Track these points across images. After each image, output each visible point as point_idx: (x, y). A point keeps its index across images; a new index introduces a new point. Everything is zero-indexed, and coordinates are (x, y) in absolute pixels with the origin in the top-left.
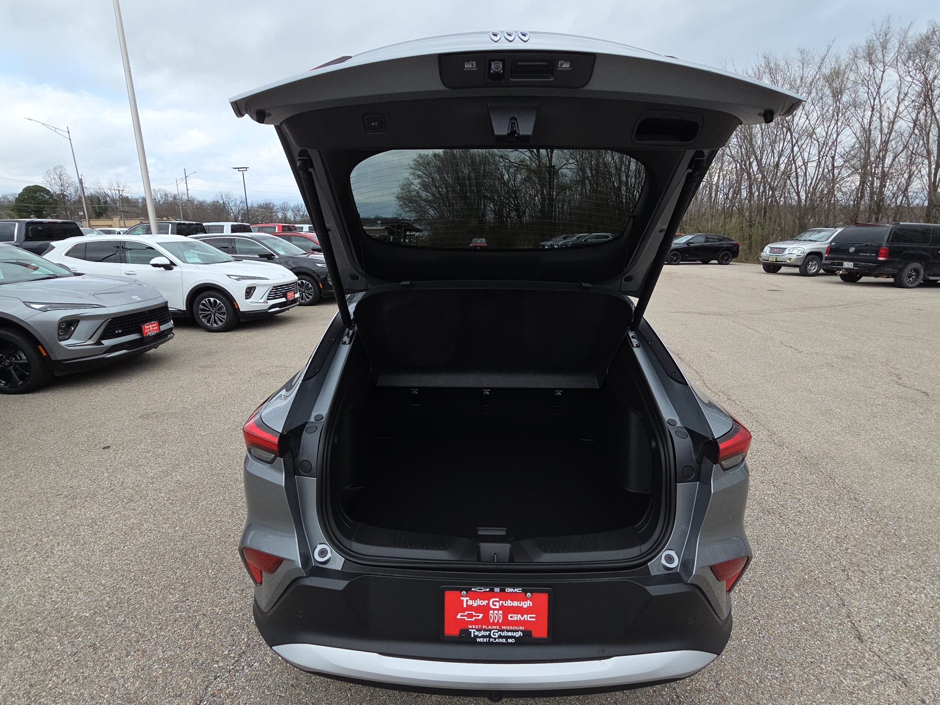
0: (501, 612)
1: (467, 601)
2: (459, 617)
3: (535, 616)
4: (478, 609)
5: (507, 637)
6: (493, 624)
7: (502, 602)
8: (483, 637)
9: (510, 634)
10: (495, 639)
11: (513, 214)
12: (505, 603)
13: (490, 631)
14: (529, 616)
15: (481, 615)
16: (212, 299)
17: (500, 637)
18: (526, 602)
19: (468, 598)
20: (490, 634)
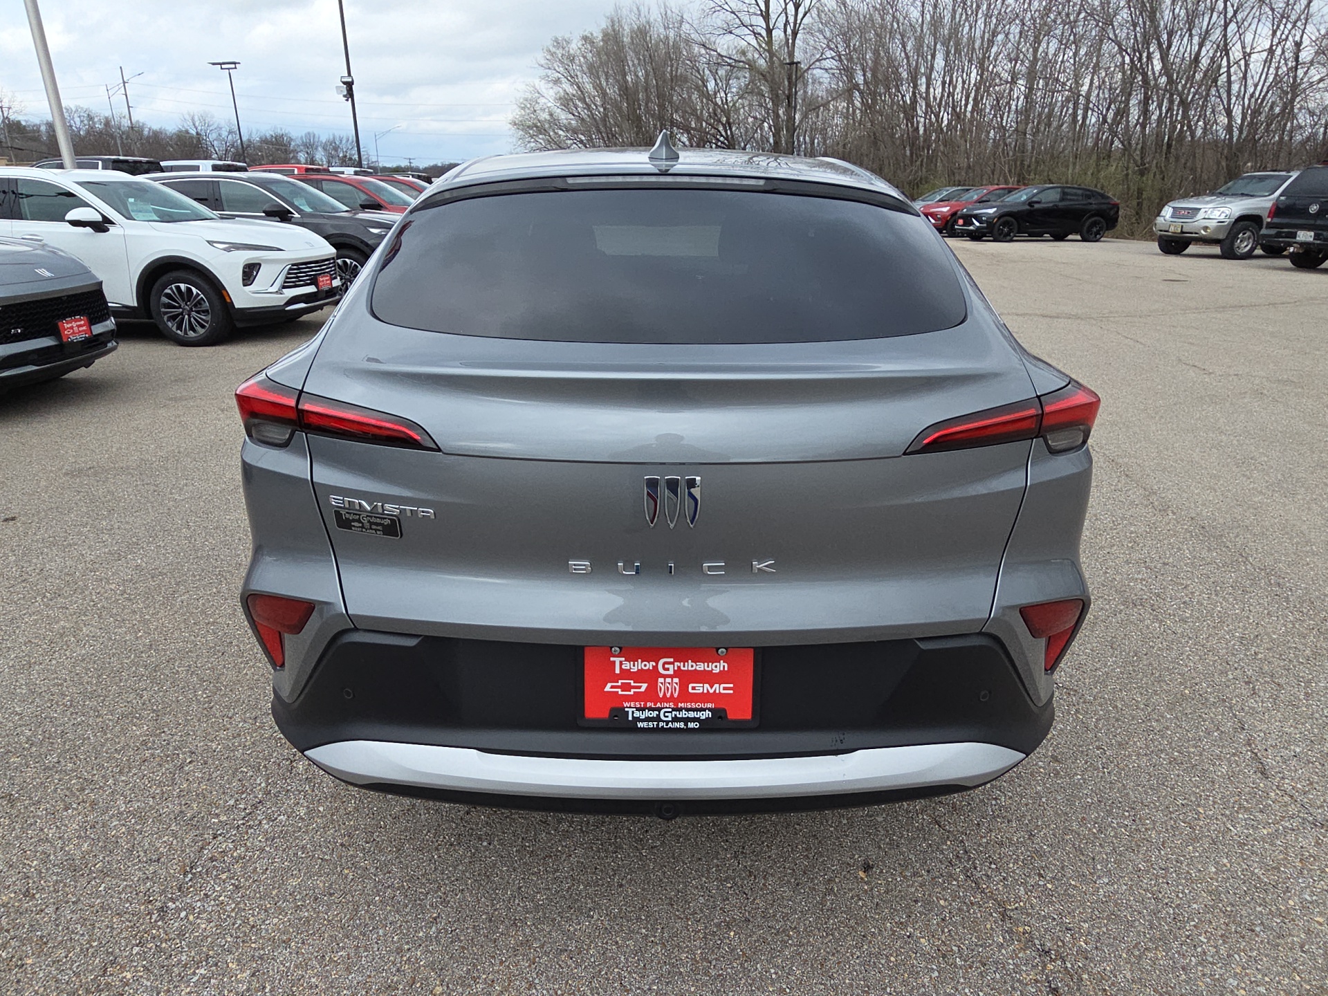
0: (676, 680)
1: (621, 663)
2: (608, 688)
3: (731, 685)
4: (640, 676)
5: (686, 720)
6: (665, 699)
7: (679, 664)
8: (648, 719)
9: (692, 715)
10: (667, 722)
12: (684, 666)
13: (659, 710)
14: (722, 686)
15: (644, 686)
16: (183, 286)
17: (675, 719)
18: (718, 664)
19: (623, 659)
20: (658, 716)
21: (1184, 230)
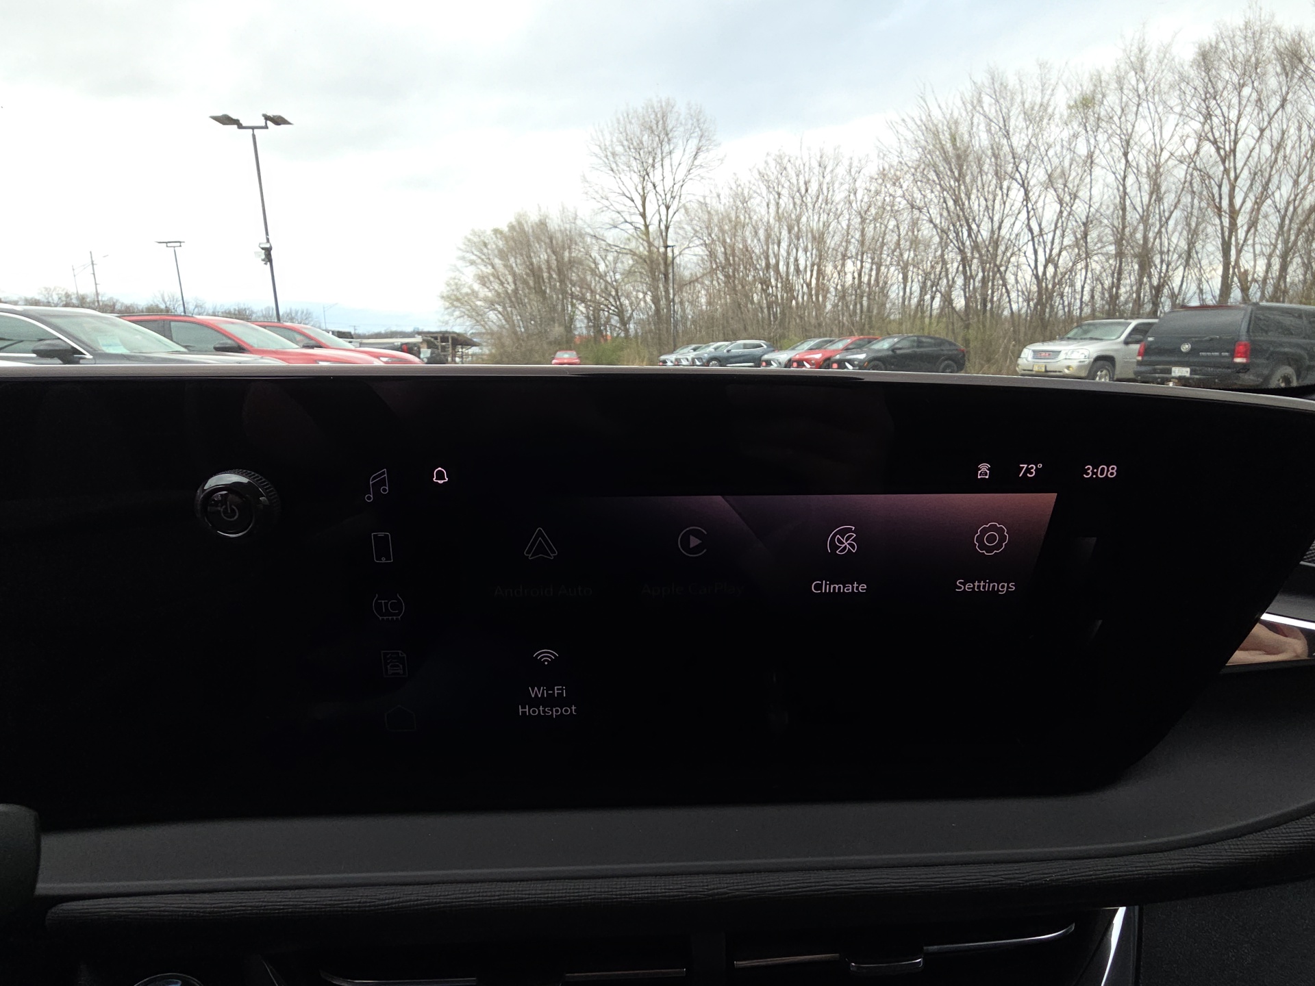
11: (615, 320)
21: (1048, 369)
